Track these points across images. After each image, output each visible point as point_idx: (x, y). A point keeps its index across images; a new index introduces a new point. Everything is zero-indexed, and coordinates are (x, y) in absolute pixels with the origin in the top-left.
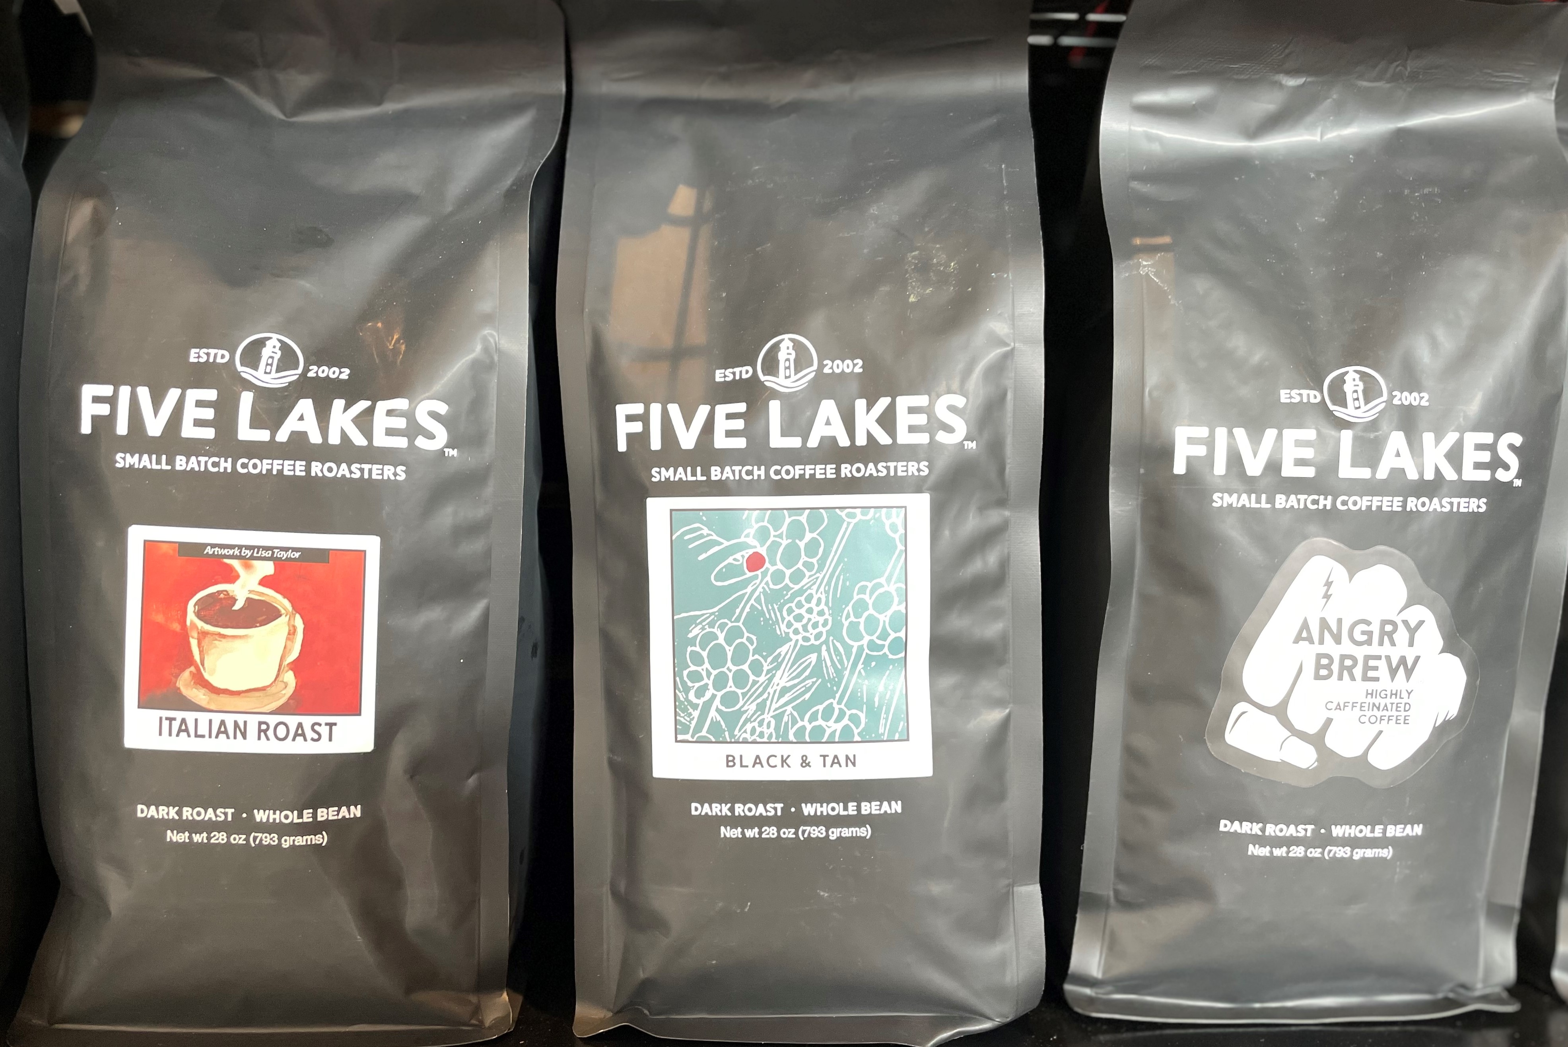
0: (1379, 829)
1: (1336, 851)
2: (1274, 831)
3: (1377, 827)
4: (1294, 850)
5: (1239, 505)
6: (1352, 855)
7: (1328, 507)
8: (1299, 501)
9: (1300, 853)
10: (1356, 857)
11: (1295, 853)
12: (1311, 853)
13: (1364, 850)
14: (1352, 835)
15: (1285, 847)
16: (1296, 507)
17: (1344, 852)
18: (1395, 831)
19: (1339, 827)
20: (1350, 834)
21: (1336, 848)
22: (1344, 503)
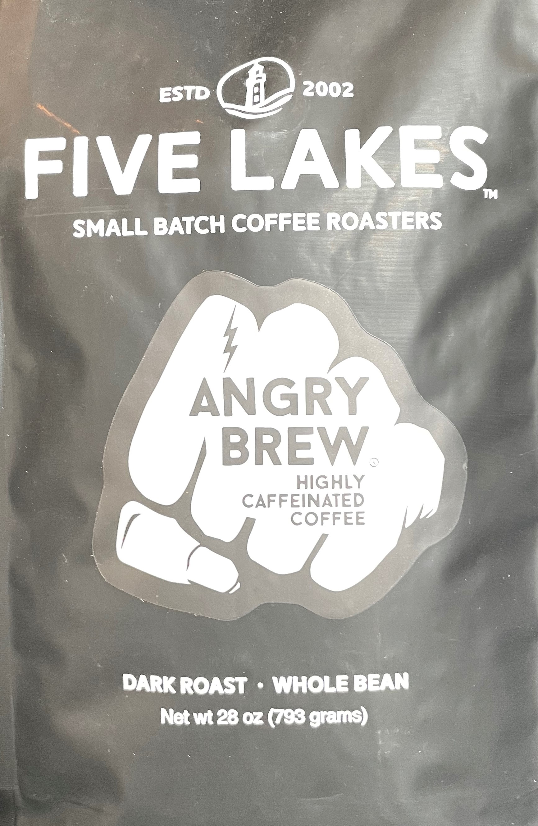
0: (342, 680)
1: (283, 716)
2: (192, 688)
3: (339, 678)
4: (223, 714)
5: (108, 234)
6: (308, 720)
7: (222, 230)
8: (184, 224)
9: (233, 720)
10: (315, 724)
11: (226, 720)
12: (248, 719)
13: (324, 713)
14: (304, 691)
15: (209, 711)
16: (182, 232)
17: (296, 717)
18: (367, 683)
19: (282, 678)
20: (300, 689)
21: (283, 710)
22: (241, 223)
